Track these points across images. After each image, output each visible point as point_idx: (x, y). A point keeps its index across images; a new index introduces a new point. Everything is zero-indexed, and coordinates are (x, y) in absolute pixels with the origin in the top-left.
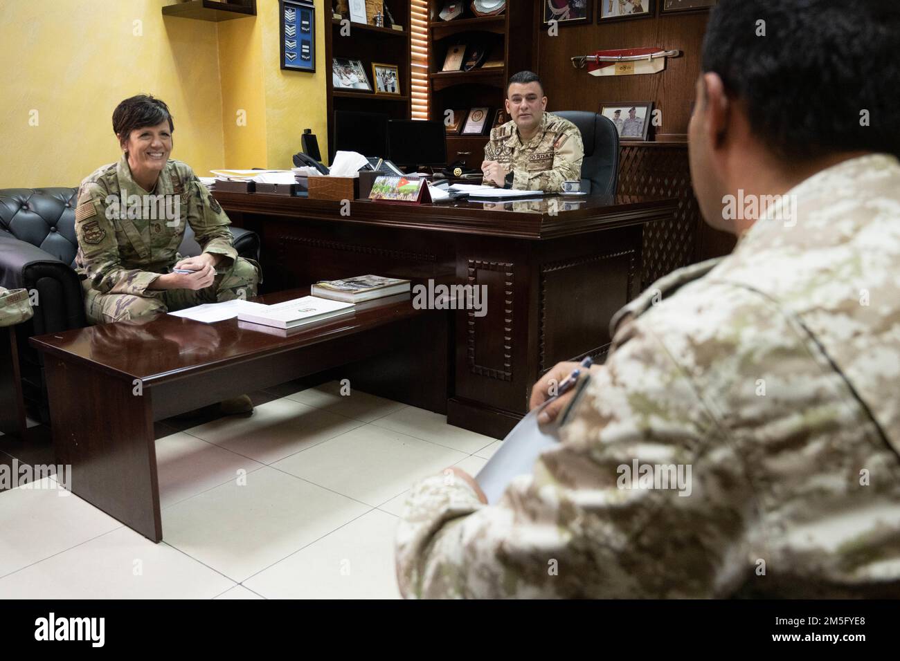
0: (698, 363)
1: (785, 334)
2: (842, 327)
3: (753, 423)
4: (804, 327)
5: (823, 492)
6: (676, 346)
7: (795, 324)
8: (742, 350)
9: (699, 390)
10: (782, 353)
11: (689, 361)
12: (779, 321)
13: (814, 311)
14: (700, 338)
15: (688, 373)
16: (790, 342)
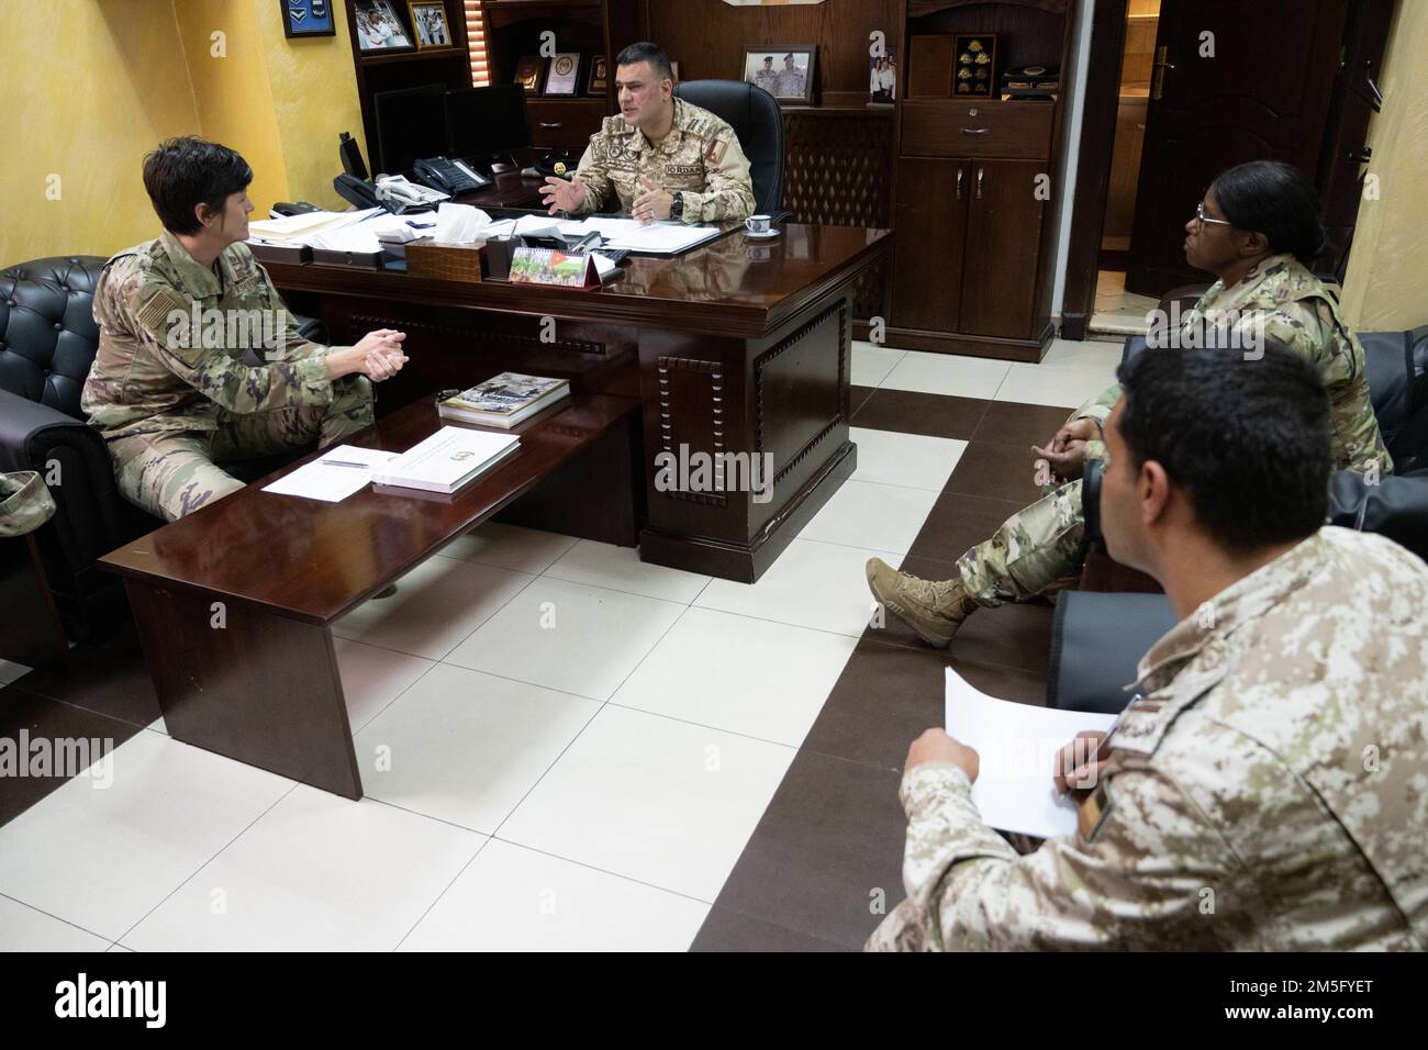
0: (1226, 818)
1: (1295, 792)
2: (1335, 778)
3: (1271, 861)
4: (1310, 784)
5: (1321, 903)
6: (1204, 802)
7: (1302, 782)
8: (1263, 808)
9: (1228, 841)
10: (1293, 808)
11: (1218, 815)
12: (1289, 780)
13: (1314, 766)
14: (1227, 797)
15: (1218, 825)
16: (1299, 799)
